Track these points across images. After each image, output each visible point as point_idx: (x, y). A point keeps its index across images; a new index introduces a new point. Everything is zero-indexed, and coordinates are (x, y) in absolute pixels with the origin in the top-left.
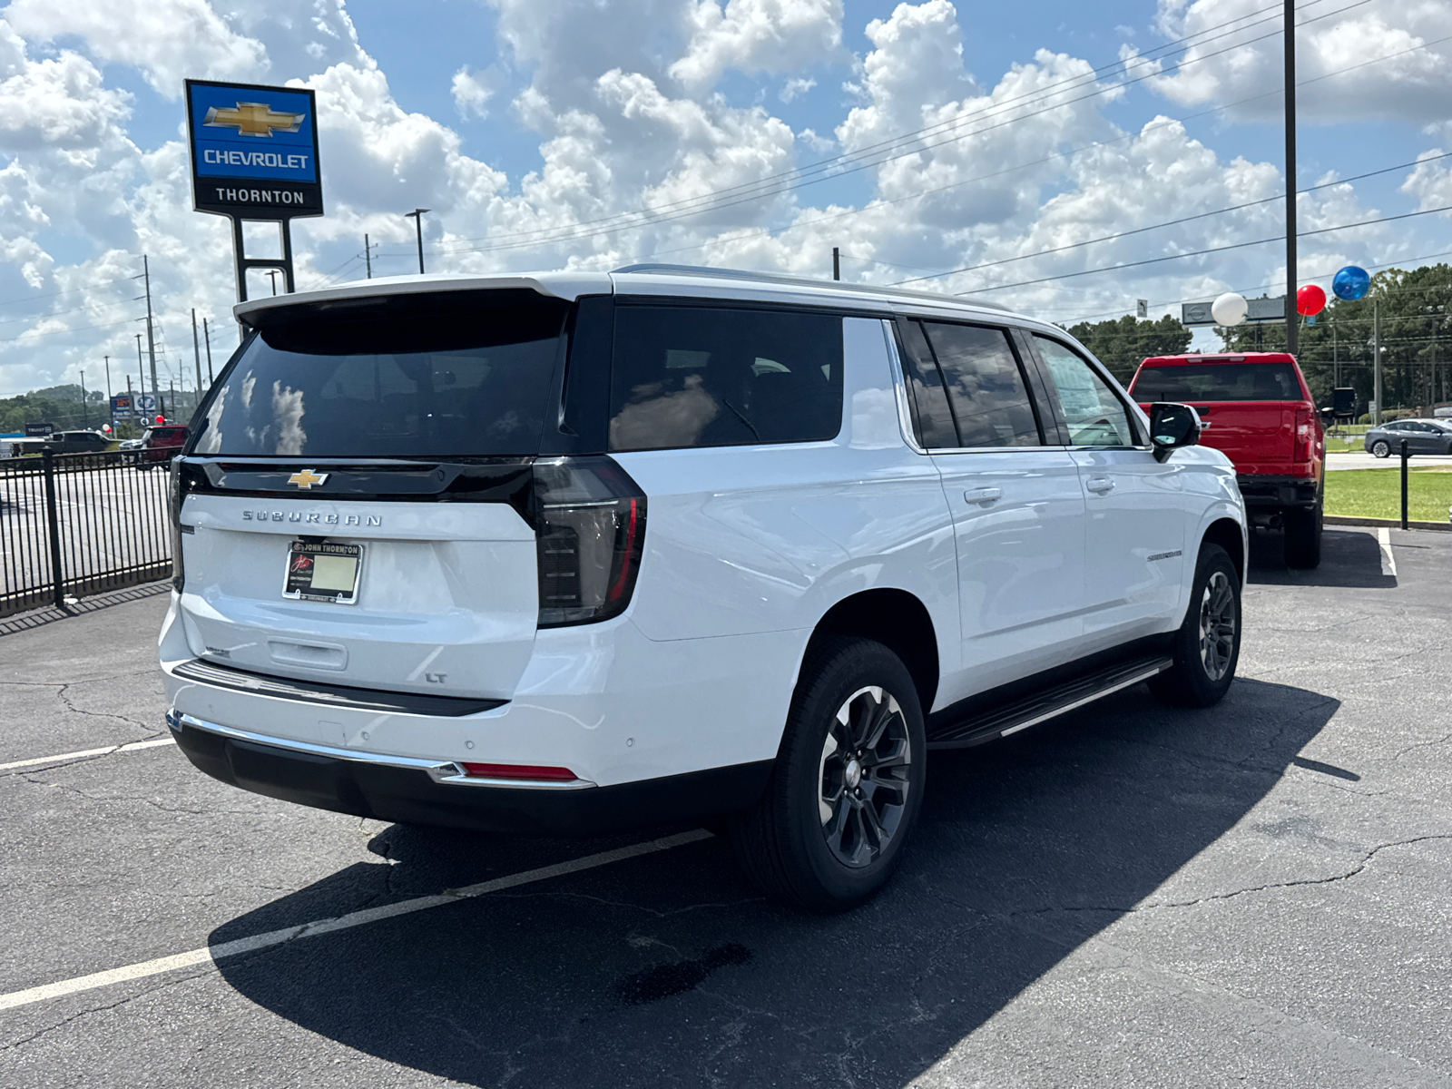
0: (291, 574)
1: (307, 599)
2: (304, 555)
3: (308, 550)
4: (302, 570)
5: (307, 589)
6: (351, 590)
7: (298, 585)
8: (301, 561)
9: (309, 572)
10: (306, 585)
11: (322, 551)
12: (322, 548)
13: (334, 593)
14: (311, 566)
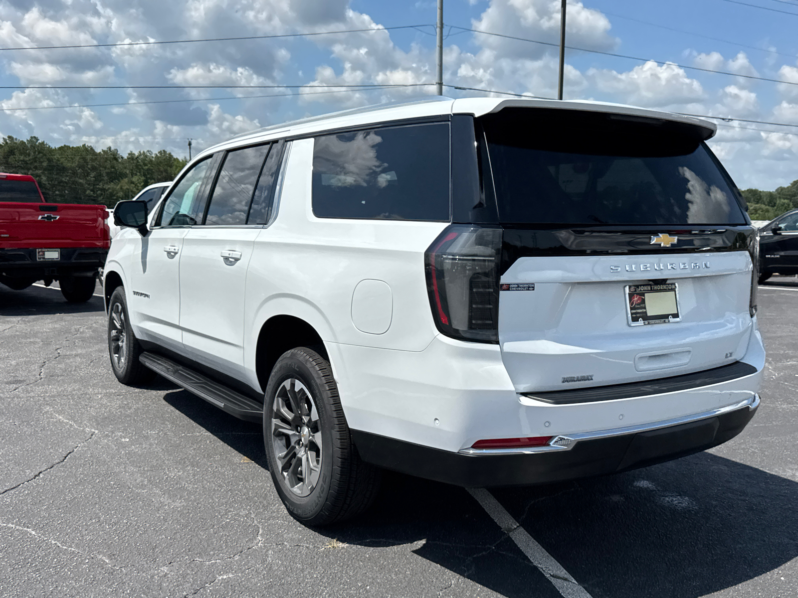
0: (631, 309)
1: (649, 324)
2: (638, 294)
3: (641, 291)
4: (638, 305)
5: (646, 318)
6: (676, 312)
7: (638, 315)
8: (635, 299)
9: (643, 305)
10: (644, 315)
11: (651, 290)
12: (651, 288)
13: (666, 316)
14: (643, 301)
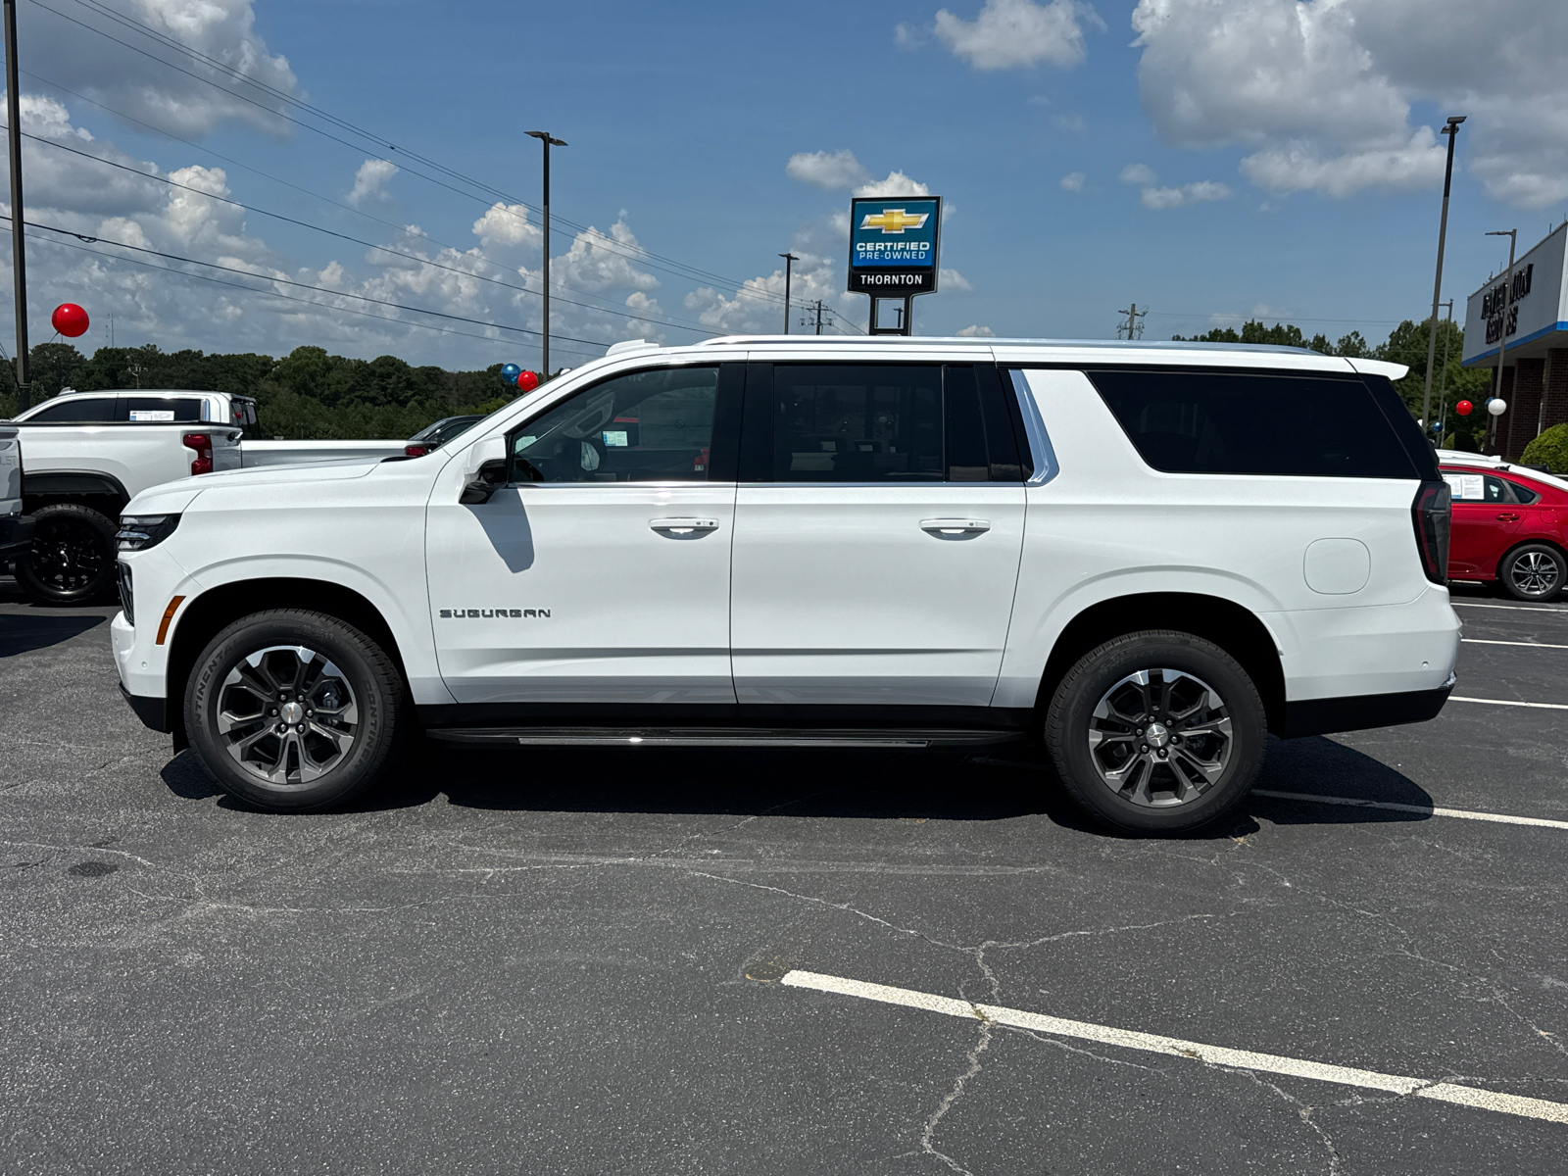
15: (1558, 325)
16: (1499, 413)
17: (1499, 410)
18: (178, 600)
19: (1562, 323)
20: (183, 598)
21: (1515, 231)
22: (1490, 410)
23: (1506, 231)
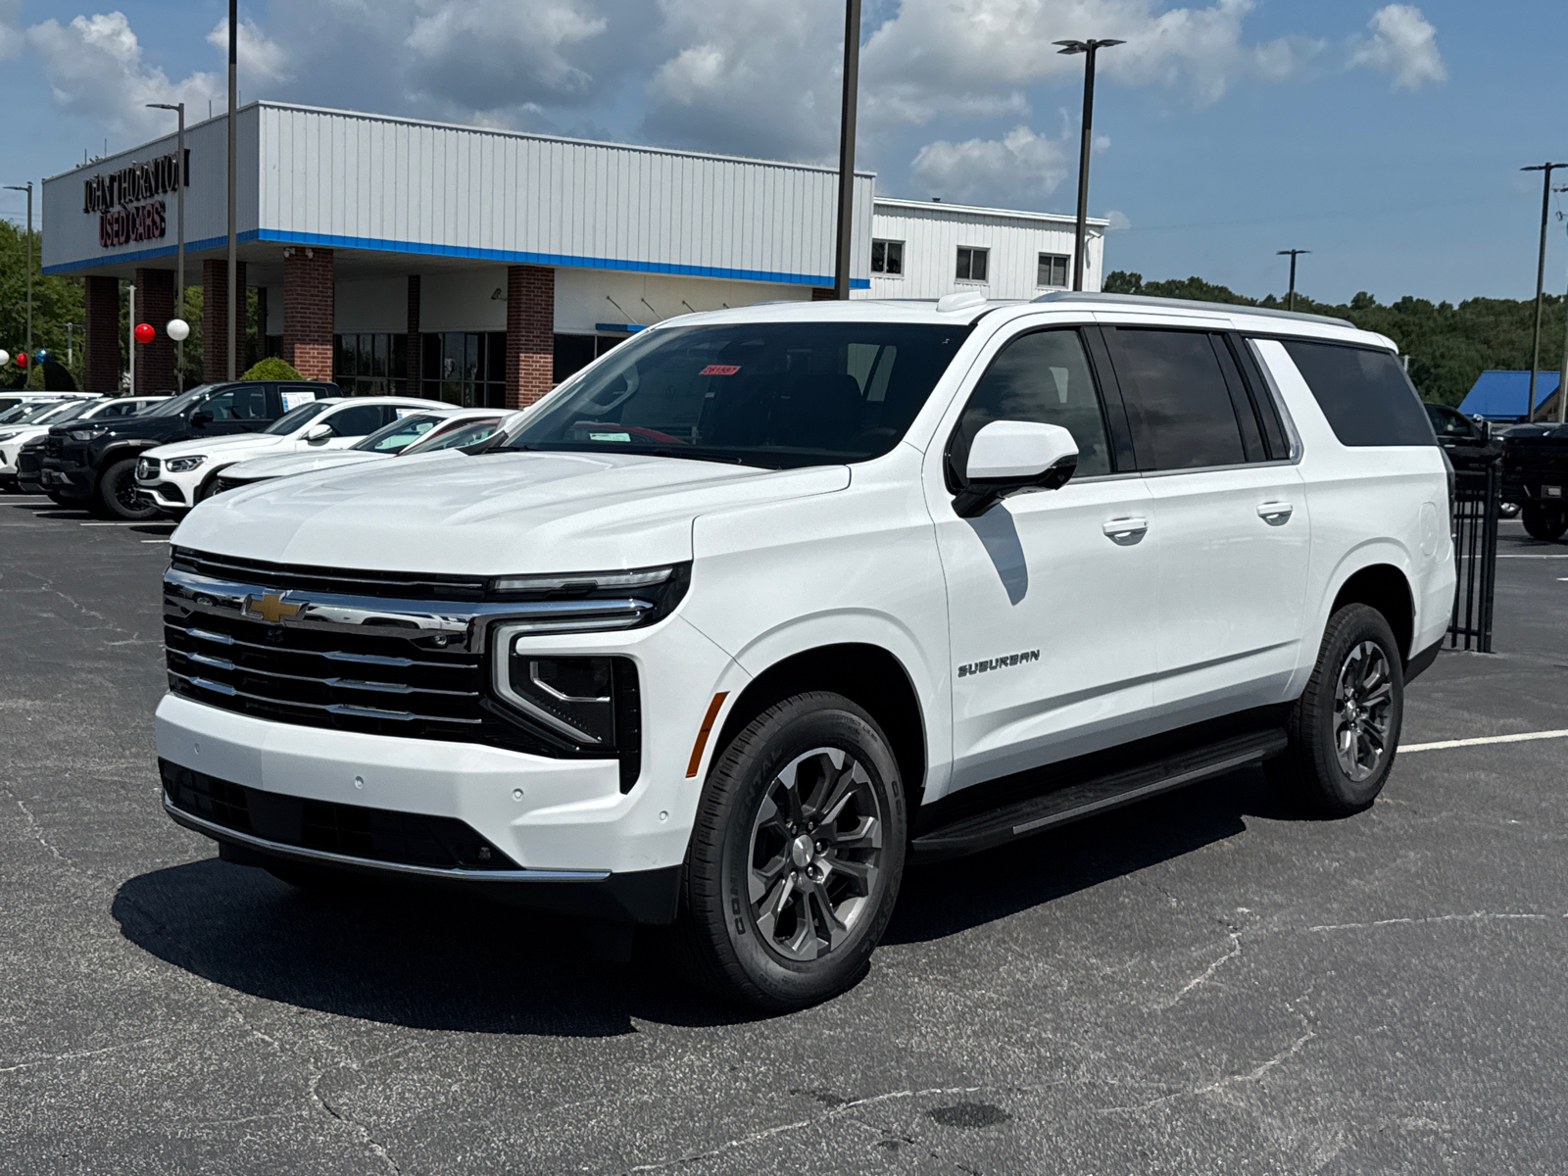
15: (261, 234)
16: (184, 337)
17: (182, 335)
18: (719, 698)
19: (265, 231)
20: (725, 694)
21: (182, 105)
22: (169, 333)
23: (172, 104)
